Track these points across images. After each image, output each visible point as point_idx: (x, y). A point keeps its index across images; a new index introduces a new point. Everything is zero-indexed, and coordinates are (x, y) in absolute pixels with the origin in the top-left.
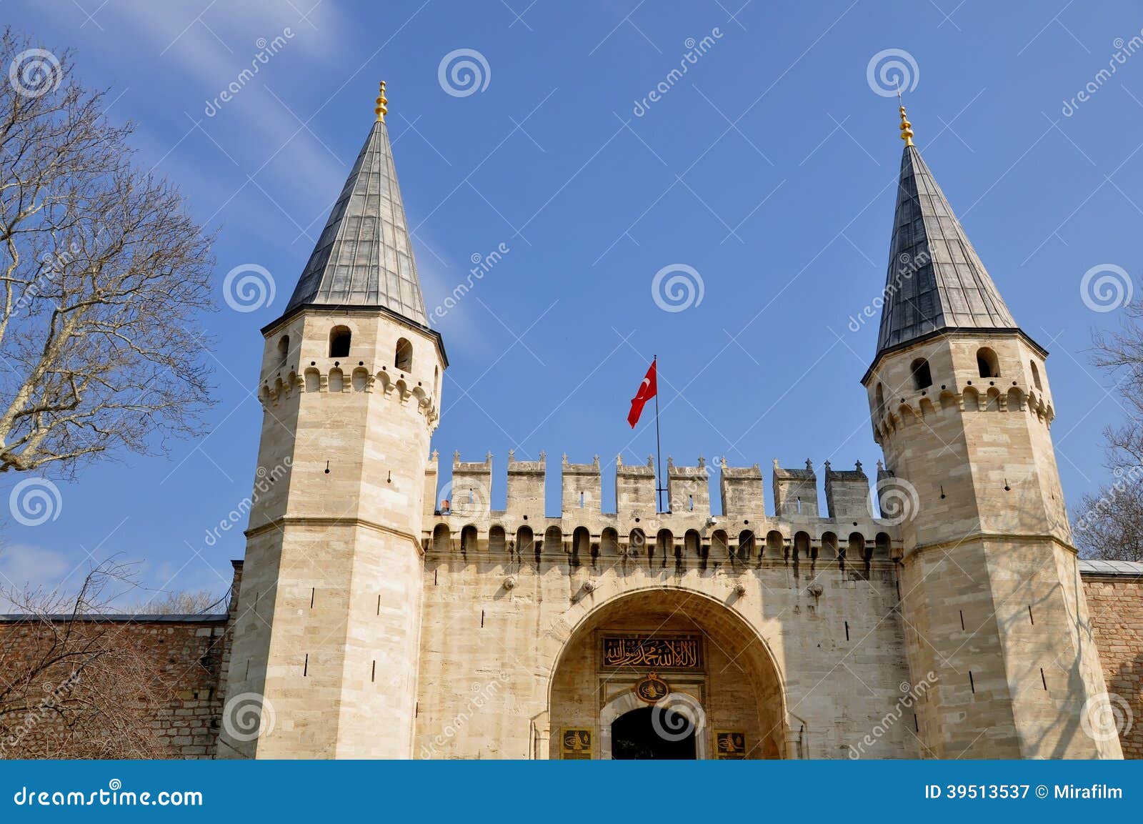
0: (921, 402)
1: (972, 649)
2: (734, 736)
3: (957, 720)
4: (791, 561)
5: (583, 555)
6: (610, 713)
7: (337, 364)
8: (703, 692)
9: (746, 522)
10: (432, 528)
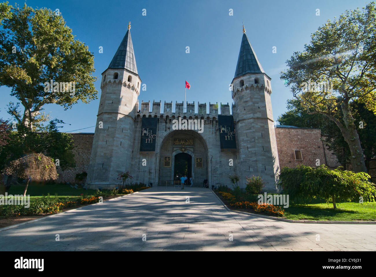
0: (241, 89)
1: (248, 142)
2: (200, 159)
3: (244, 156)
4: (212, 123)
5: (168, 121)
6: (174, 154)
7: (115, 80)
8: (194, 150)
9: (202, 115)
10: (136, 115)
